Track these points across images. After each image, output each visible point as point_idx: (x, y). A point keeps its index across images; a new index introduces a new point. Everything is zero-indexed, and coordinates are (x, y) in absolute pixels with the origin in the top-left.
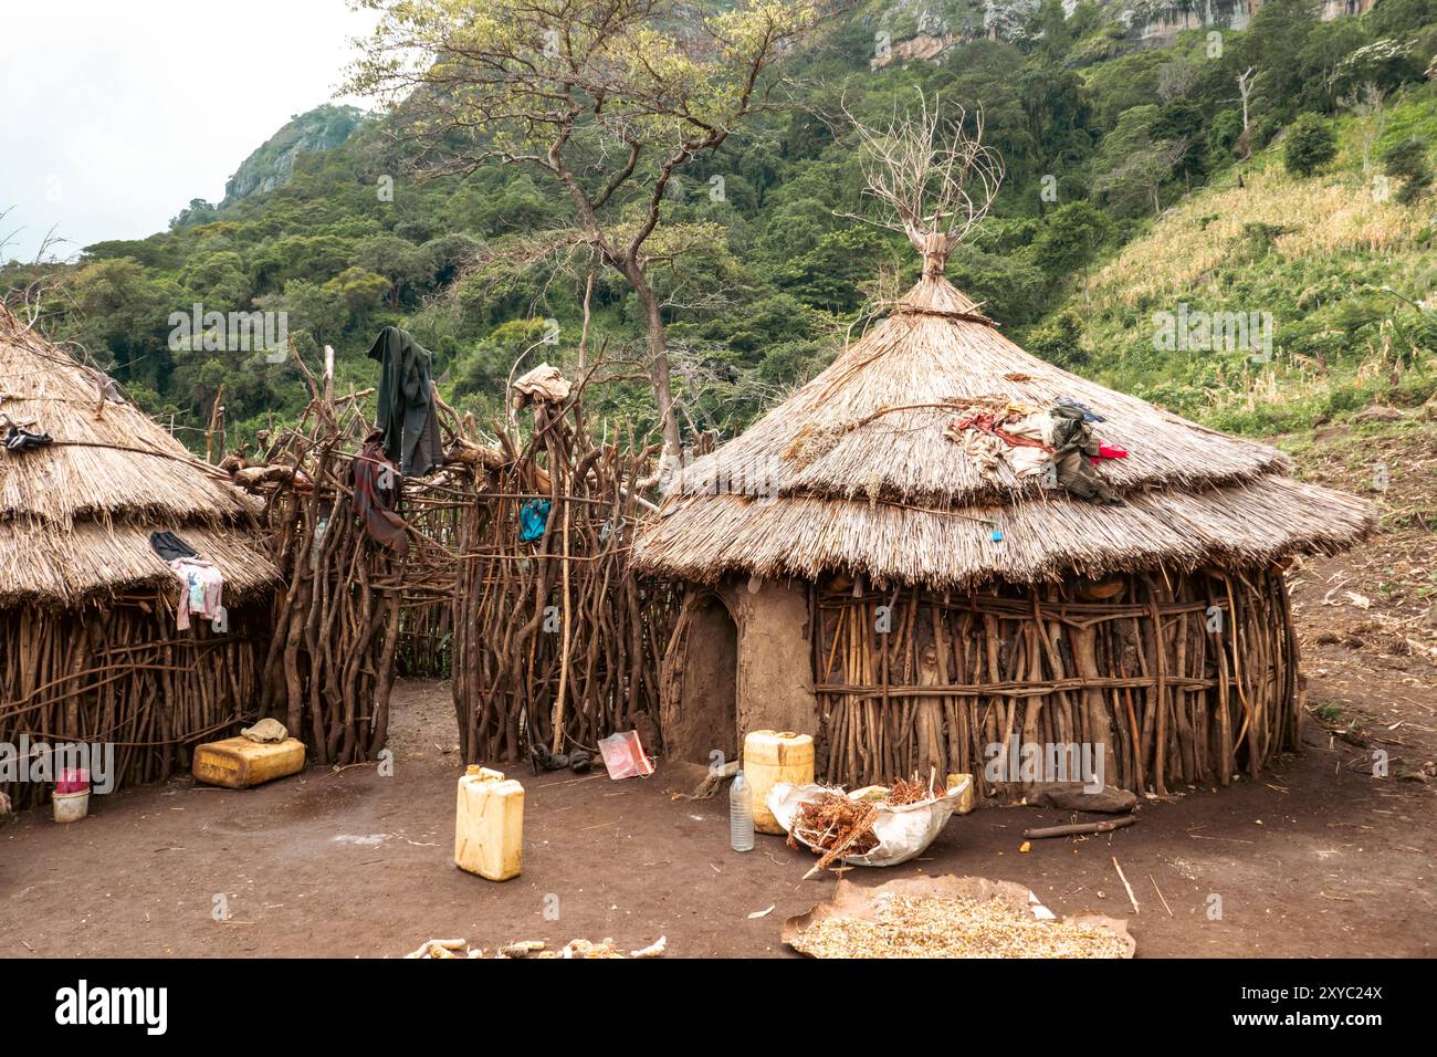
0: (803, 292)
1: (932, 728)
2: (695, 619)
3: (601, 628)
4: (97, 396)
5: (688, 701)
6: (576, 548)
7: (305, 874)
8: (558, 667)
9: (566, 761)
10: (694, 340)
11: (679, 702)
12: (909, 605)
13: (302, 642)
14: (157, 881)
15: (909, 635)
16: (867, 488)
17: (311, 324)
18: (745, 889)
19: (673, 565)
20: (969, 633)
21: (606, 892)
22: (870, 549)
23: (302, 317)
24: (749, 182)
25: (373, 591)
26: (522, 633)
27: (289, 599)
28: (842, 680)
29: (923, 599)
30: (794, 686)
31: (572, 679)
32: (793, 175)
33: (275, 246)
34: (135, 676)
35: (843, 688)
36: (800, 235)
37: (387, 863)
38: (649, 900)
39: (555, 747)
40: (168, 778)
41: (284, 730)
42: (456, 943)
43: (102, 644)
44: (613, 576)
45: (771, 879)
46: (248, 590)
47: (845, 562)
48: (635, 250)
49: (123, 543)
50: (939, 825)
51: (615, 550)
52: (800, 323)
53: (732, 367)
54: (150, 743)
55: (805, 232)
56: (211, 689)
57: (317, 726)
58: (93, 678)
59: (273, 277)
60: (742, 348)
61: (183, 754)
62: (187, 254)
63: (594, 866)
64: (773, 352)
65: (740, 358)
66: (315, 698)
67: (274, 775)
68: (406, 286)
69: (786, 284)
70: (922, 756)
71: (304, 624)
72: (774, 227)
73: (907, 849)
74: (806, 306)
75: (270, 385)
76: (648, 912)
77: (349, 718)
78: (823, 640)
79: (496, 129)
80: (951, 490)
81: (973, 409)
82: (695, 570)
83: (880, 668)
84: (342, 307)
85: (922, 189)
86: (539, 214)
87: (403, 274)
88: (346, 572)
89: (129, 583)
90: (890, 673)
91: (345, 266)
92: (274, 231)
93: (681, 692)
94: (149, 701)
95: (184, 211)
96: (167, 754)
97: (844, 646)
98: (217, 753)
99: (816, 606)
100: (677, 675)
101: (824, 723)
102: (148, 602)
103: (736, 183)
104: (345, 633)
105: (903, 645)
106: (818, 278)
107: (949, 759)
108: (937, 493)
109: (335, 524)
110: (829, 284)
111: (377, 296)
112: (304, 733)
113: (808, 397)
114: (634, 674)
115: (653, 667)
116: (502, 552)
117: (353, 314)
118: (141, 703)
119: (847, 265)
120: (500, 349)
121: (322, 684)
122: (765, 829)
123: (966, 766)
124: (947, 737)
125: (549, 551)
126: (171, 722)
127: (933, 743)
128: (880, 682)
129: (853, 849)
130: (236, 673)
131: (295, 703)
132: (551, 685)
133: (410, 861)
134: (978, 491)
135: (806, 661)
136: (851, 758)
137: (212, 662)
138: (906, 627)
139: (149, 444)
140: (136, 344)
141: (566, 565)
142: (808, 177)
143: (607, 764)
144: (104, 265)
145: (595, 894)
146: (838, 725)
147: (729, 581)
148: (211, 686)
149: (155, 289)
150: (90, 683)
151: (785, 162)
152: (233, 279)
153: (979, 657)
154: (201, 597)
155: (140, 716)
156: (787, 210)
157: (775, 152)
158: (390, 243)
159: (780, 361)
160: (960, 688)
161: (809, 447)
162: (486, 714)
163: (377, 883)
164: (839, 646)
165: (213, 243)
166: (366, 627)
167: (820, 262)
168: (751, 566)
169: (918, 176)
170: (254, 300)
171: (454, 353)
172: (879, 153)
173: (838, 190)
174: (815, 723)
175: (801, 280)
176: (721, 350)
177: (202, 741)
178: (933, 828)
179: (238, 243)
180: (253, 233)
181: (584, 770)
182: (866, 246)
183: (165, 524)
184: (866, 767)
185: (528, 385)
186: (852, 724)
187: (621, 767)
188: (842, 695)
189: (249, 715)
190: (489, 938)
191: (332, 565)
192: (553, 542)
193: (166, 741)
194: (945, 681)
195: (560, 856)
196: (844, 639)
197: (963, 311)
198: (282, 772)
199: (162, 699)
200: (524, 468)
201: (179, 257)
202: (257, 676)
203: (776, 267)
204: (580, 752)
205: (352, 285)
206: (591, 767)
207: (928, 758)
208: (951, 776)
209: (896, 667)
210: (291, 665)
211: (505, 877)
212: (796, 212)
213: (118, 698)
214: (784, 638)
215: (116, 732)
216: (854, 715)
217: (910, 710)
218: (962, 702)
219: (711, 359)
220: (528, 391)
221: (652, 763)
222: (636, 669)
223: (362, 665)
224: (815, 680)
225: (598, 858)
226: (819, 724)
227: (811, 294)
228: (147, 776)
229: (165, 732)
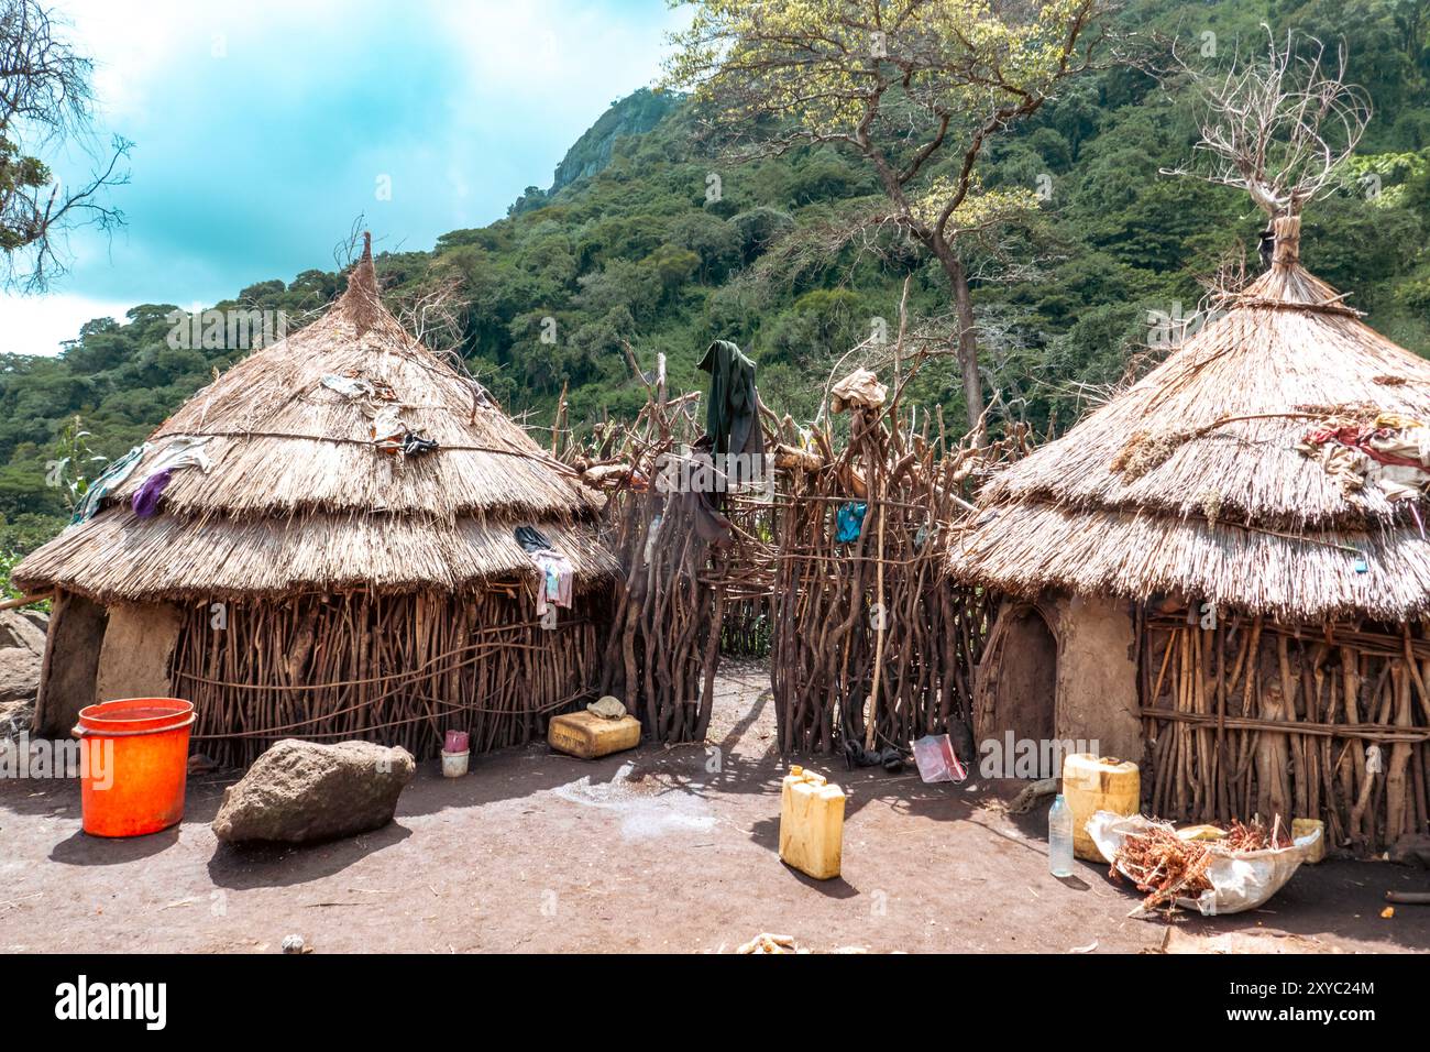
0: (1121, 250)
1: (1274, 766)
2: (1011, 630)
3: (914, 631)
4: (471, 403)
5: (1003, 711)
6: (890, 550)
7: (648, 850)
8: (872, 666)
9: (878, 758)
10: (1000, 306)
11: (993, 712)
12: (1251, 632)
13: (639, 628)
14: (527, 842)
15: (1250, 665)
16: (1206, 507)
17: (629, 301)
18: (1065, 920)
19: (990, 576)
20: (1322, 667)
21: (923, 904)
22: (1207, 574)
23: (620, 294)
24: (1063, 135)
25: (700, 583)
26: (838, 632)
27: (628, 589)
28: (1170, 707)
29: (1267, 627)
30: (1118, 708)
31: (885, 679)
32: (1112, 124)
33: (597, 227)
34: (503, 653)
35: (1171, 714)
36: (1118, 190)
37: (718, 847)
38: (966, 919)
39: (868, 743)
40: (529, 742)
41: (624, 708)
42: (783, 938)
43: (477, 624)
44: (927, 580)
45: (1094, 911)
46: (593, 580)
47: (1178, 588)
48: (942, 223)
49: (494, 537)
50: (1283, 877)
51: (930, 556)
52: (1117, 284)
53: (1041, 333)
54: (514, 712)
55: (1124, 185)
56: (562, 667)
57: (651, 705)
58: (470, 654)
59: (595, 257)
60: (1053, 313)
61: (540, 722)
62: (523, 238)
63: (910, 874)
64: (1087, 316)
65: (1050, 323)
66: (649, 680)
67: (615, 749)
68: (714, 261)
69: (1101, 242)
70: (1263, 794)
71: (640, 611)
72: (1090, 182)
73: (1245, 899)
74: (1124, 265)
75: (593, 358)
76: (966, 930)
77: (679, 700)
78: (1151, 661)
79: (805, 108)
80: (1304, 513)
81: (1332, 419)
82: (1014, 584)
83: (1216, 696)
84: (656, 283)
85: (1267, 137)
86: (842, 183)
87: (711, 249)
88: (677, 566)
89: (499, 573)
90: (1226, 703)
91: (659, 244)
92: (596, 213)
93: (995, 703)
94: (513, 675)
95: (520, 199)
96: (527, 722)
97: (1174, 669)
98: (568, 725)
99: (1143, 626)
100: (991, 684)
101: (1150, 748)
102: (513, 589)
103: (1048, 137)
104: (675, 622)
105: (1243, 674)
106: (1138, 234)
107: (1294, 801)
108: (1289, 515)
109: (667, 520)
110: (1151, 241)
111: (687, 271)
112: (639, 711)
113: (1137, 400)
114: (946, 679)
115: (965, 671)
116: (819, 553)
117: (665, 289)
118: (508, 676)
119: (1173, 219)
120: (801, 320)
121: (654, 669)
122: (1085, 856)
123: (1315, 810)
124: (1292, 779)
125: (864, 553)
126: (530, 694)
127: (1275, 781)
128: (1215, 711)
129: (1183, 892)
130: (582, 651)
131: (631, 684)
132: (864, 683)
133: (737, 848)
134: (1337, 515)
135: (1131, 684)
136: (1180, 787)
137: (563, 642)
138: (1247, 655)
139: (511, 445)
140: (481, 322)
141: (880, 566)
142: (1128, 125)
143: (920, 766)
144: (455, 252)
145: (913, 905)
146: (1165, 752)
147: (1049, 596)
148: (562, 663)
149: (495, 272)
150: (467, 659)
151: (1103, 111)
152: (561, 260)
153: (1333, 694)
154: (556, 586)
155: (507, 687)
156: (1105, 163)
157: (1093, 100)
158: (699, 220)
159: (1095, 324)
160: (1310, 727)
161: (1138, 458)
162: (802, 707)
163: (710, 867)
164: (1168, 669)
165: (544, 227)
166: (694, 618)
167: (1142, 216)
168: (1075, 584)
169: (1263, 125)
170: (579, 279)
171: (759, 324)
172: (1216, 101)
173: (1164, 136)
174: (1140, 749)
175: (1119, 238)
176: (1029, 314)
177: (555, 713)
178: (1276, 880)
179: (565, 226)
180: (578, 216)
181: (896, 771)
182: (1195, 196)
183: (526, 519)
184: (1197, 799)
185: (846, 391)
186: (1181, 752)
187: (933, 770)
188: (1170, 721)
189: (592, 691)
190: (815, 938)
191: (664, 559)
192: (868, 545)
193: (526, 711)
194: (1292, 716)
195: (876, 860)
196: (1174, 662)
197: (1322, 302)
198: (621, 747)
199: (523, 673)
200: (841, 471)
201: (516, 242)
202: (599, 656)
203: (1091, 225)
204: (892, 751)
205: (665, 261)
206: (902, 767)
207: (1269, 798)
208: (1297, 821)
209: (1234, 697)
210: (628, 648)
211: (826, 877)
212: (1117, 164)
213: (489, 671)
214: (1107, 657)
215: (488, 701)
216: (1185, 745)
217: (1249, 744)
218: (1312, 741)
219: (1018, 324)
220: (847, 396)
221: (964, 769)
222: (949, 674)
223: (690, 652)
224: (1141, 702)
225: (913, 867)
226: (1144, 749)
227: (1130, 251)
228: (512, 740)
229: (526, 703)
